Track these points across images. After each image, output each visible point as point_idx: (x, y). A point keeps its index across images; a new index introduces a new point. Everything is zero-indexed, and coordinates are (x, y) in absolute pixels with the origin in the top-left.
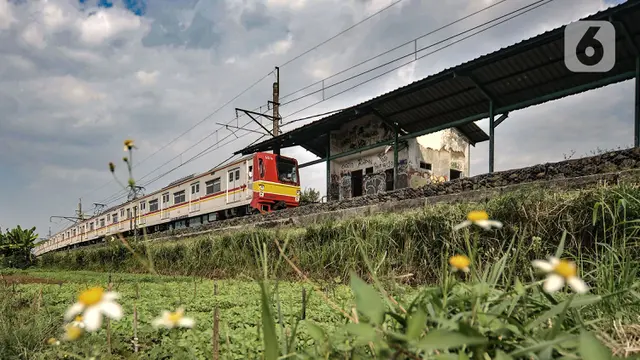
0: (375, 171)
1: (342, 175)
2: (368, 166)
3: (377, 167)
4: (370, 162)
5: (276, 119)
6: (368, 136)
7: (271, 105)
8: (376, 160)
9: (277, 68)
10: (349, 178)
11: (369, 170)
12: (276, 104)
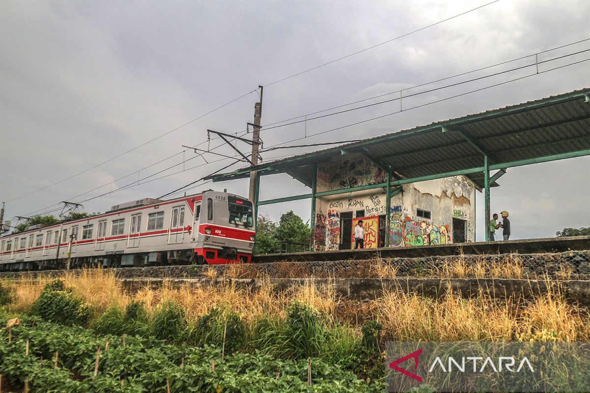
0: (367, 215)
1: (330, 215)
2: (359, 208)
3: (369, 211)
4: (361, 204)
5: (256, 143)
6: (361, 173)
7: (251, 128)
8: (368, 203)
9: (262, 87)
10: (337, 219)
11: (361, 213)
12: (257, 126)
